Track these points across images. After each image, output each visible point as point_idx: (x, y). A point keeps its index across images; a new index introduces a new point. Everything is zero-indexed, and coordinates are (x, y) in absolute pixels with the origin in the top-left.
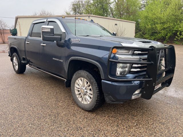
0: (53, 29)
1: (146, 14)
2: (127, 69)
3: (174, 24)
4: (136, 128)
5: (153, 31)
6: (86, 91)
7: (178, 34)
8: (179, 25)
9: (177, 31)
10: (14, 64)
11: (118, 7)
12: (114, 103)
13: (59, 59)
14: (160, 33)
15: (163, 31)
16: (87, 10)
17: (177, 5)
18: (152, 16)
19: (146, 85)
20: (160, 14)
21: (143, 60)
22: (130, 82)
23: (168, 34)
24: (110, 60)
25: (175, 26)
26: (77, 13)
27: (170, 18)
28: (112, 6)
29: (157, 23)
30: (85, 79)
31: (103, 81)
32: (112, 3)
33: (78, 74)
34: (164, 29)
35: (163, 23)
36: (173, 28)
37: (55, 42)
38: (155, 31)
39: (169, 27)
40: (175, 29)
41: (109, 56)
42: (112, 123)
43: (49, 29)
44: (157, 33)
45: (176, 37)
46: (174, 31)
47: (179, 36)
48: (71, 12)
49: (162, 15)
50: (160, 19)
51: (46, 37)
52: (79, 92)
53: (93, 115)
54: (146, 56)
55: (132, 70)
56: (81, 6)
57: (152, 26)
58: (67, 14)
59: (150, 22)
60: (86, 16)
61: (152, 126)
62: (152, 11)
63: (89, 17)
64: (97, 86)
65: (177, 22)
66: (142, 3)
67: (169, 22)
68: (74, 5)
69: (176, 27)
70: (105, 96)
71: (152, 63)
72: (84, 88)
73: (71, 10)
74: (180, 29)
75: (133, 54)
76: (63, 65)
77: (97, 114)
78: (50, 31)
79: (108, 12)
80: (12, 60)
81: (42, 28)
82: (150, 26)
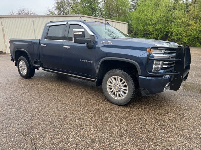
0: (84, 32)
1: (138, 15)
2: (160, 66)
3: (165, 25)
4: (169, 115)
5: (146, 32)
6: (119, 87)
7: (169, 35)
8: (170, 26)
9: (168, 32)
10: (20, 69)
11: (107, 6)
12: (148, 96)
13: (88, 61)
14: (152, 34)
15: (155, 32)
16: (74, 9)
17: (167, 7)
18: (143, 17)
19: (174, 78)
20: (151, 15)
21: (172, 57)
22: (162, 76)
23: (160, 35)
24: (149, 58)
25: (166, 27)
26: (63, 13)
27: (161, 19)
28: (101, 5)
29: (149, 25)
30: (119, 77)
31: (140, 77)
32: (101, 2)
33: (112, 73)
34: (156, 30)
35: (155, 24)
36: (164, 29)
37: (86, 44)
38: (147, 33)
39: (160, 28)
40: (166, 30)
41: (148, 55)
42: (147, 113)
43: (81, 32)
44: (149, 34)
45: (168, 38)
46: (165, 33)
47: (171, 37)
48: (55, 11)
49: (154, 16)
50: (152, 20)
51: (79, 40)
52: (112, 90)
53: (128, 109)
54: (174, 55)
55: (164, 66)
56: (67, 5)
57: (144, 27)
58: (51, 13)
59: (142, 24)
60: (77, 16)
61: (180, 112)
62: (143, 12)
63: (80, 17)
64: (133, 82)
65: (167, 23)
66: (131, 3)
67: (160, 23)
68: (58, 3)
69: (167, 29)
70: (141, 90)
71: (180, 60)
72: (118, 85)
73: (55, 8)
74: (171, 30)
75: (165, 53)
76: (94, 66)
77: (131, 108)
78: (82, 34)
79: (97, 12)
80: (17, 64)
81: (74, 31)
82: (142, 28)
